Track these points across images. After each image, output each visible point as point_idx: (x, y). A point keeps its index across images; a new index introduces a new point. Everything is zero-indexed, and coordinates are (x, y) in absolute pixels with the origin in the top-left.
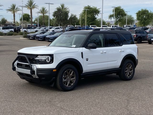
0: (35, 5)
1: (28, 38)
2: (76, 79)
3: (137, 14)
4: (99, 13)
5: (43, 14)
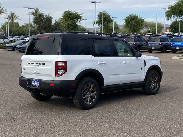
0: (4, 9)
1: (6, 49)
3: (126, 20)
4: (81, 19)
5: (12, 20)
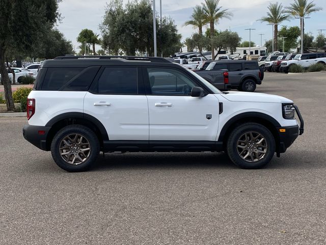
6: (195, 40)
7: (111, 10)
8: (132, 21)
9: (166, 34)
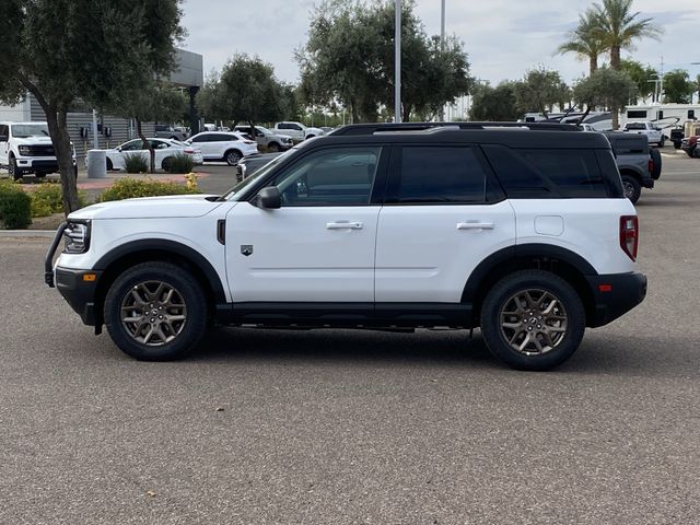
2: (187, 319)
6: (532, 86)
7: (322, 20)
8: (360, 44)
9: (441, 74)
